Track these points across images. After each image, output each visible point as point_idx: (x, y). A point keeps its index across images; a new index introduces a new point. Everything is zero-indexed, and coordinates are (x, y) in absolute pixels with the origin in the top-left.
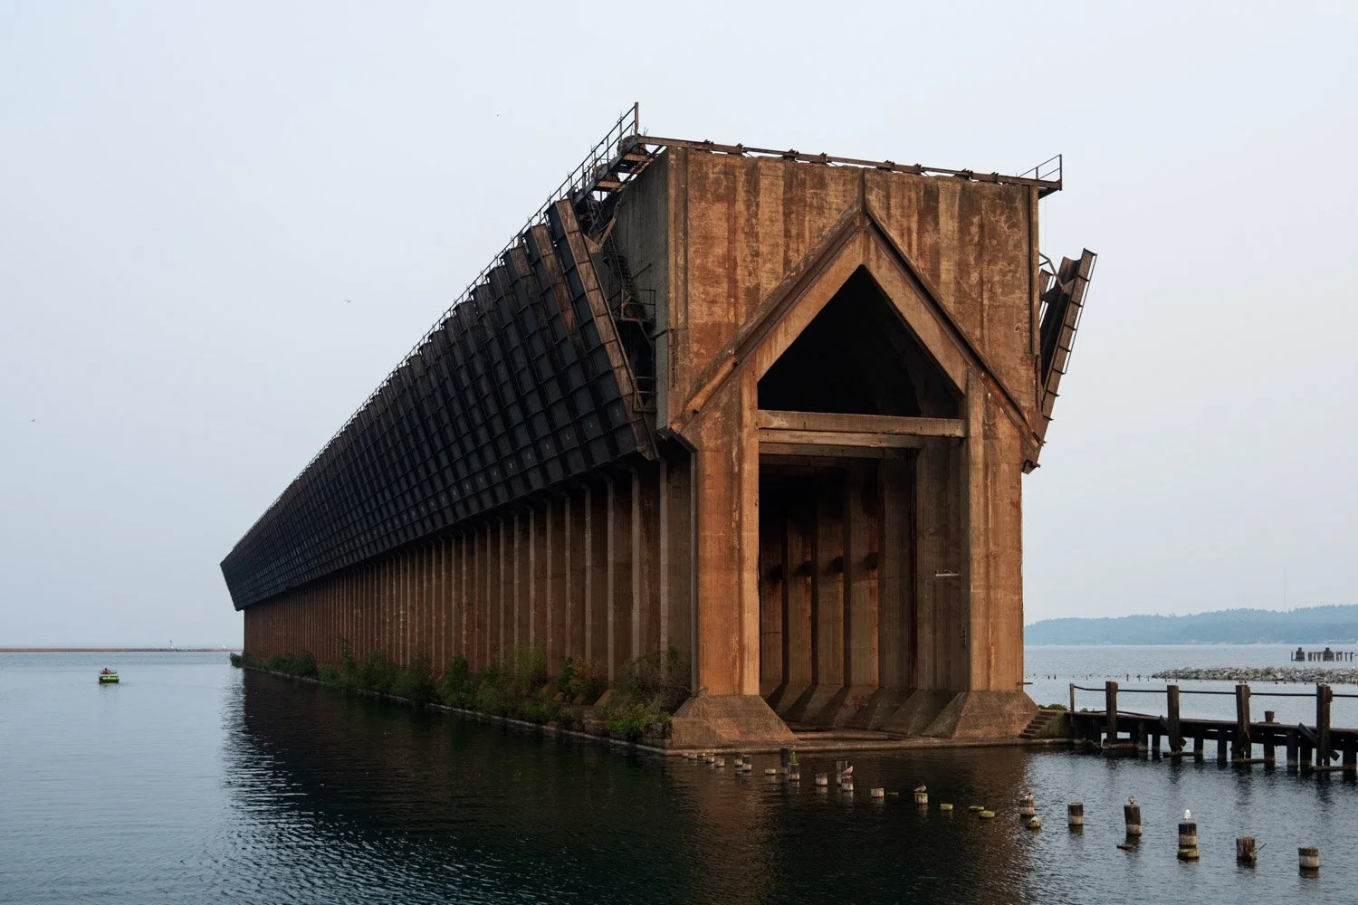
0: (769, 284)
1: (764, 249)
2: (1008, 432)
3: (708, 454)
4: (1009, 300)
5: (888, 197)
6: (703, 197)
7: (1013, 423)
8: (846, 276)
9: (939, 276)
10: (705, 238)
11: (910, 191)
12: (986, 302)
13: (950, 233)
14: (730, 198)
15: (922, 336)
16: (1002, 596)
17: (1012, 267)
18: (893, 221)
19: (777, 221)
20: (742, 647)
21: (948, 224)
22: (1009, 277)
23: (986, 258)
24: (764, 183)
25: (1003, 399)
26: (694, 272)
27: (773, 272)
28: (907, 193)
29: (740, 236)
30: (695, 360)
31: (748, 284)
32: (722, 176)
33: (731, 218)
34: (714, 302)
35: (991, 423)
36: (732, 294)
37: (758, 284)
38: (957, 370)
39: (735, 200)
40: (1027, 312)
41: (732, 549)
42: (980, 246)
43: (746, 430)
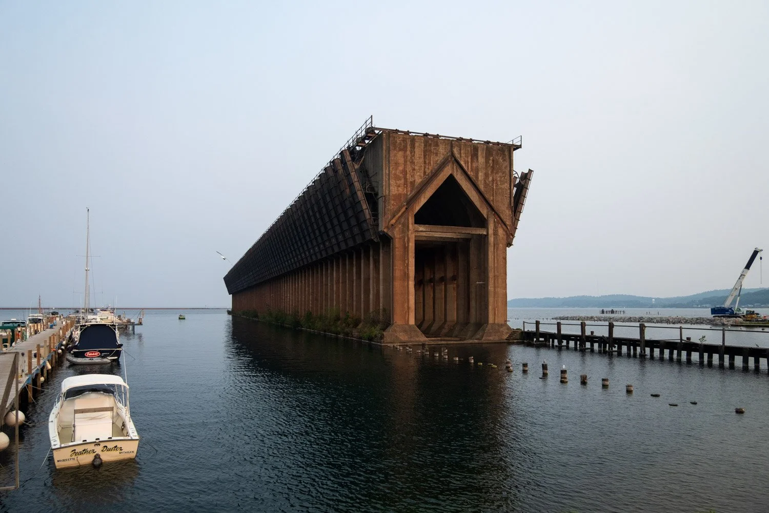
0: (418, 181)
1: (416, 168)
2: (502, 233)
3: (397, 240)
4: (503, 186)
5: (460, 150)
6: (395, 149)
7: (504, 230)
8: (445, 178)
9: (478, 178)
10: (396, 163)
11: (468, 148)
12: (495, 187)
13: (482, 163)
14: (404, 149)
15: (472, 198)
16: (499, 290)
17: (504, 175)
18: (462, 158)
19: (421, 158)
20: (408, 308)
21: (481, 160)
22: (503, 179)
23: (495, 172)
24: (417, 144)
25: (500, 221)
26: (392, 175)
27: (420, 176)
29: (408, 163)
30: (392, 207)
31: (411, 180)
32: (402, 142)
33: (405, 157)
34: (399, 186)
35: (496, 230)
36: (405, 183)
37: (415, 180)
38: (484, 211)
39: (406, 150)
40: (509, 191)
41: (405, 273)
42: (493, 167)
43: (410, 232)
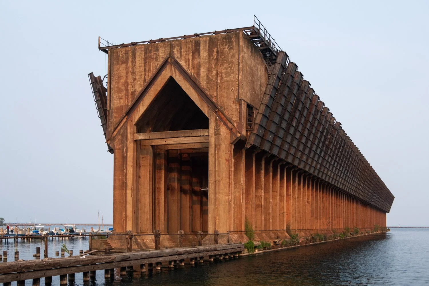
0: (139, 89)
1: (137, 77)
2: (225, 132)
3: (116, 151)
4: (229, 79)
5: (181, 49)
6: (118, 63)
7: (227, 127)
9: (200, 75)
10: (119, 77)
11: (189, 45)
12: (219, 81)
13: (204, 57)
14: (126, 62)
16: (222, 197)
17: (230, 65)
18: (183, 58)
19: (142, 66)
20: (126, 217)
21: (204, 53)
22: (229, 70)
23: (219, 64)
24: (138, 54)
25: (223, 118)
26: (115, 89)
27: (140, 84)
28: (188, 46)
29: (130, 74)
30: (115, 119)
31: (132, 90)
32: (124, 55)
33: (127, 69)
34: (121, 99)
35: (218, 129)
36: (127, 95)
37: (135, 90)
39: (128, 62)
40: (237, 82)
41: (123, 182)
42: (217, 60)
43: (128, 141)
